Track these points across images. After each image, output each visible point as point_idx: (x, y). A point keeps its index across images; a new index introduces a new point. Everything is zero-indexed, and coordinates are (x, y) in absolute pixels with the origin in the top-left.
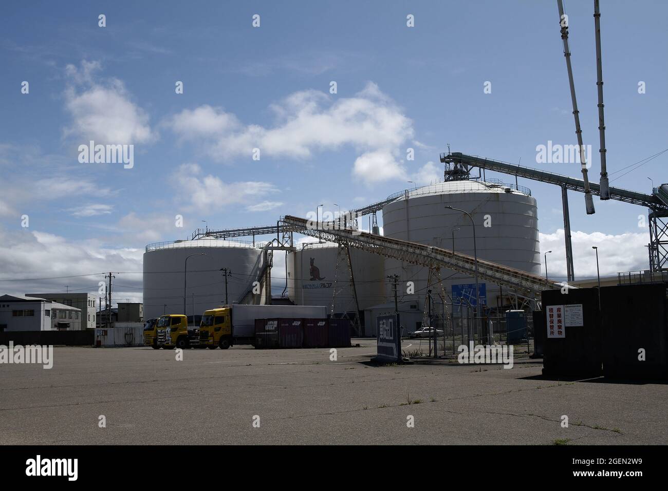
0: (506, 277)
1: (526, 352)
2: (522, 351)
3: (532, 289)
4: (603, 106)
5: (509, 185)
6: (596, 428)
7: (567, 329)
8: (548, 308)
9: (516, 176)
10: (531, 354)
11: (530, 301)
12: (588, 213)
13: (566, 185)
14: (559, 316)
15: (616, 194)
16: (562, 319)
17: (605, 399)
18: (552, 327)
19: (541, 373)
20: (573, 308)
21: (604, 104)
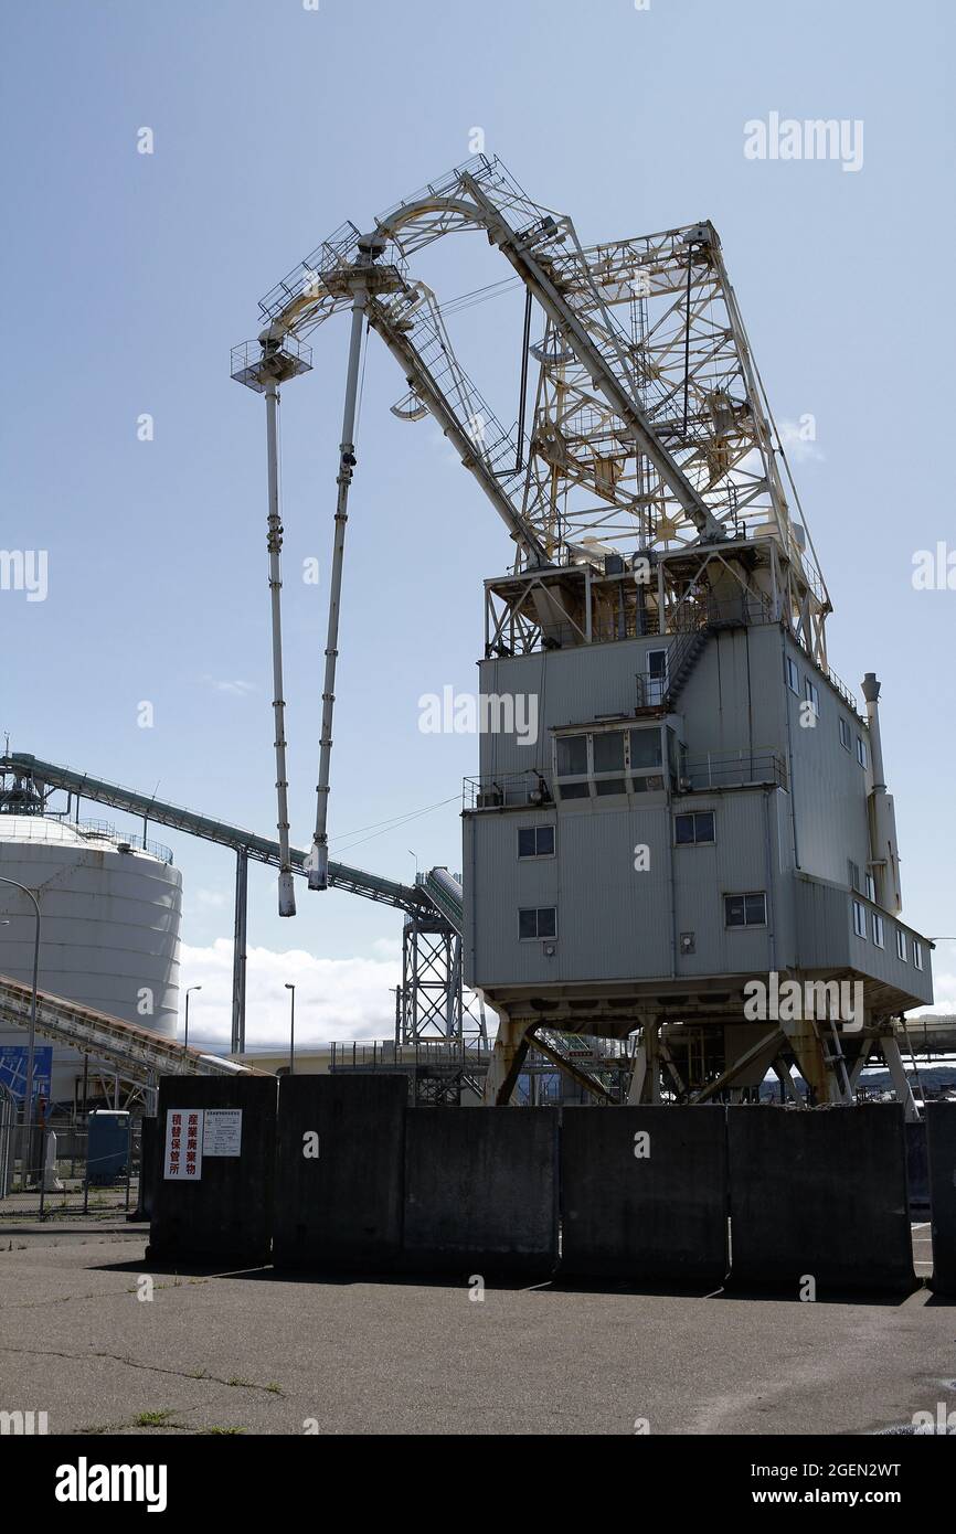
0: (99, 1036)
1: (120, 1206)
2: (113, 1203)
3: (151, 1066)
4: (332, 699)
5: (128, 837)
6: (234, 1384)
7: (205, 1159)
8: (171, 1113)
9: (146, 818)
10: (132, 1211)
11: (145, 1092)
12: (282, 914)
13: (247, 848)
14: (192, 1132)
15: (345, 879)
16: (198, 1138)
17: (266, 1317)
18: (175, 1156)
19: (141, 1256)
20: (221, 1116)
21: (335, 694)
